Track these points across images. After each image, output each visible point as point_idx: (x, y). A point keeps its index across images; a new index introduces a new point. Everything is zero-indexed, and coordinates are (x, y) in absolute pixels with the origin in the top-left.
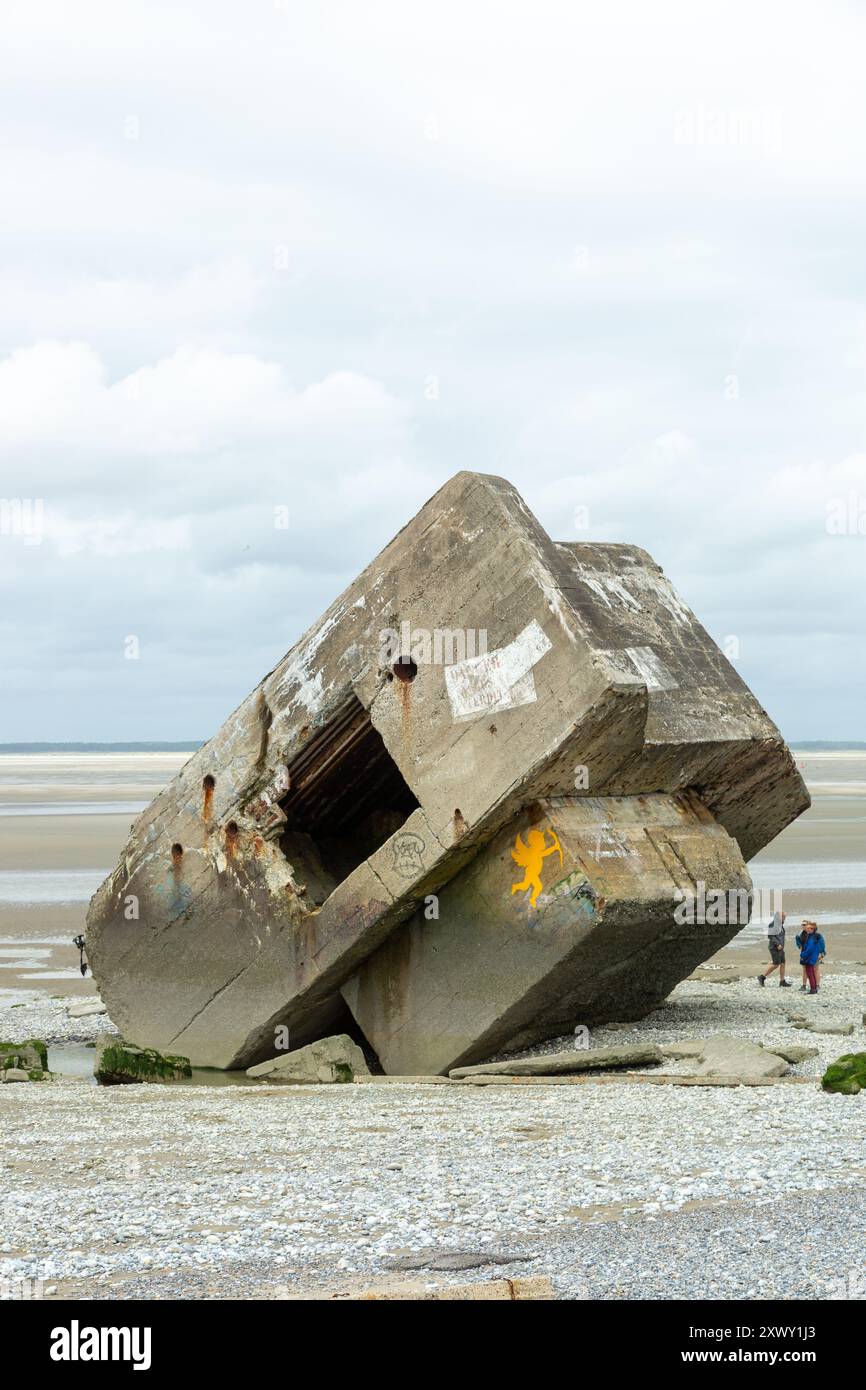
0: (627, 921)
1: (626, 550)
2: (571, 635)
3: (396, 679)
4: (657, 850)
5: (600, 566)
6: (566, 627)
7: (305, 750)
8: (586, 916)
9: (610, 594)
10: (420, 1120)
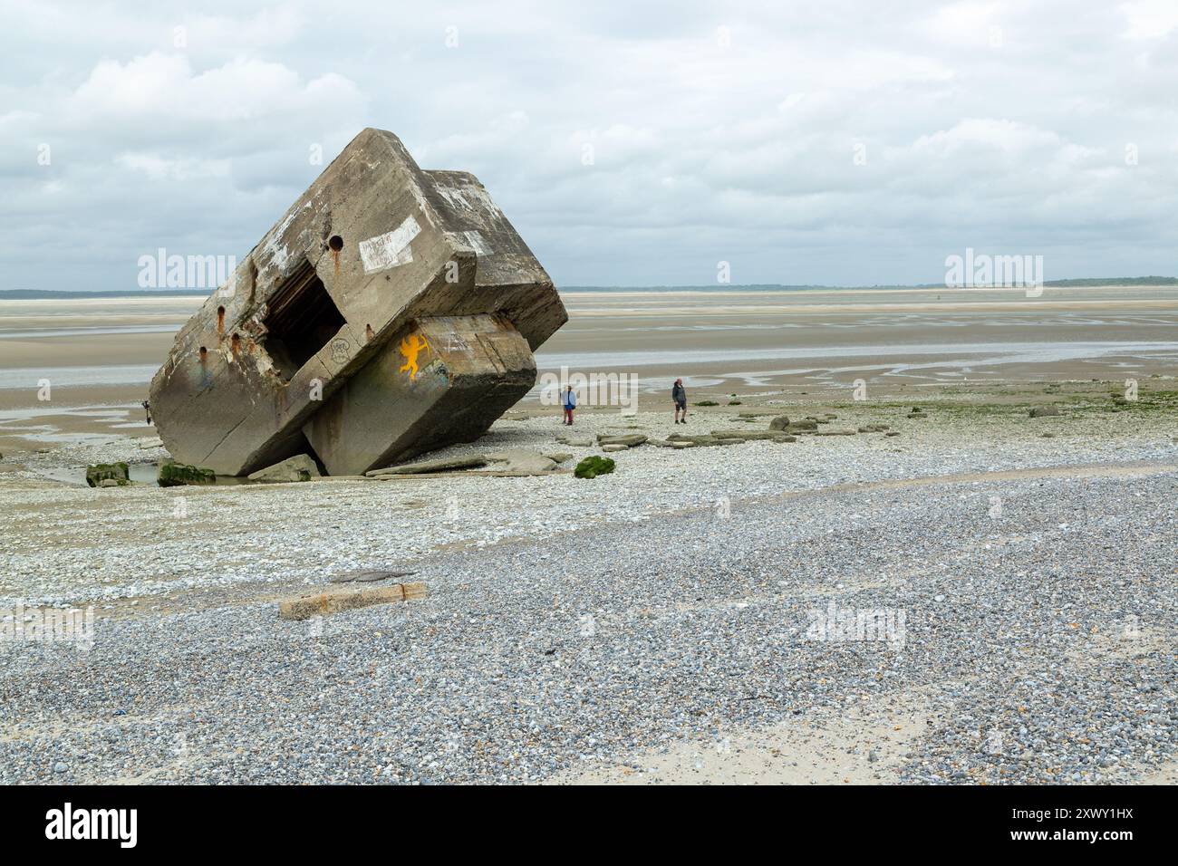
0: (466, 386)
1: (463, 175)
2: (432, 223)
3: (330, 250)
4: (482, 346)
5: (448, 184)
6: (429, 219)
7: (278, 291)
8: (443, 384)
9: (454, 200)
10: (350, 500)
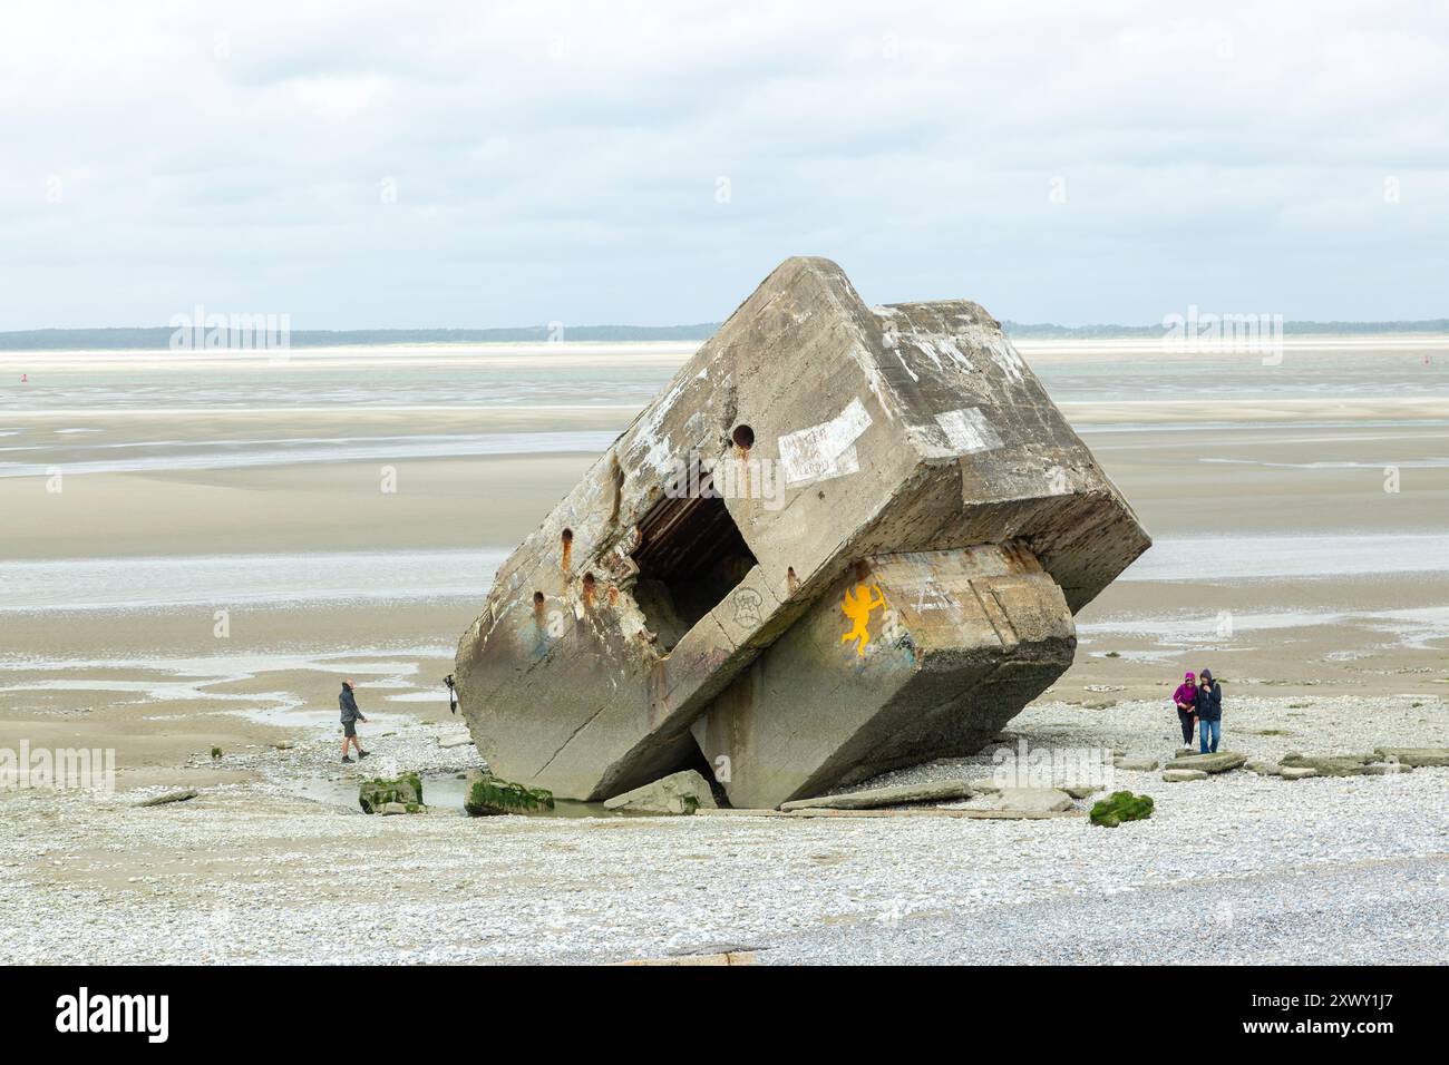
0: (946, 668)
1: (963, 308)
2: (888, 413)
3: (735, 446)
4: (979, 600)
5: (934, 328)
6: (884, 406)
7: (655, 507)
8: (907, 665)
9: (942, 356)
